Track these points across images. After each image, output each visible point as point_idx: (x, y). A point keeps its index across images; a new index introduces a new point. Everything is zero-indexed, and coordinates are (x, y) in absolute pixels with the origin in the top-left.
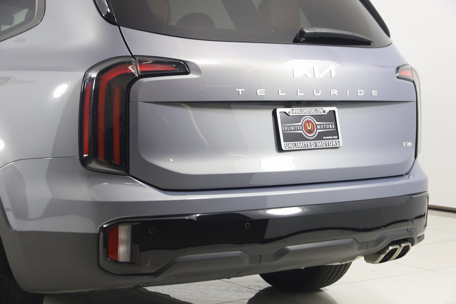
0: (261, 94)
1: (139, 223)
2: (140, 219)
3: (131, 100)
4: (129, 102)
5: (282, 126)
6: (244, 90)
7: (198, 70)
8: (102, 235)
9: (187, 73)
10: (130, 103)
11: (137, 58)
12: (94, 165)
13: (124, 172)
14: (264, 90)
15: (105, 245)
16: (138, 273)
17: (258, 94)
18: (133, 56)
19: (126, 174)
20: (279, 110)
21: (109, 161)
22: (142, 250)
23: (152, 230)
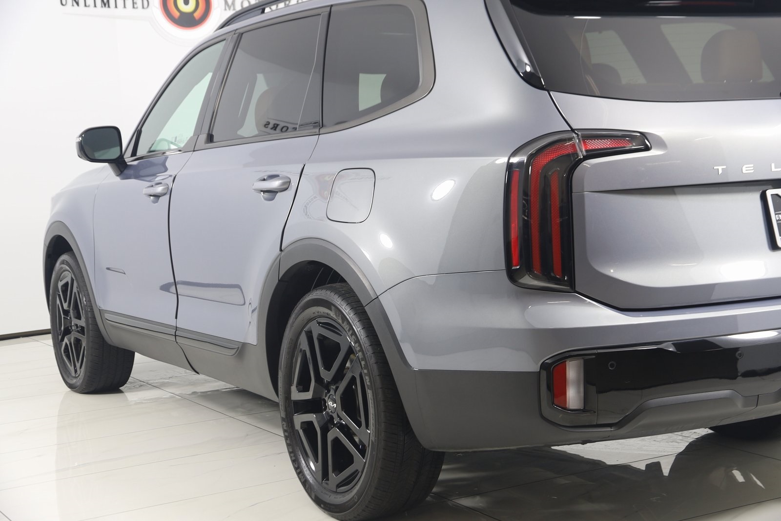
0: (748, 172)
1: (594, 357)
2: (595, 351)
3: (574, 190)
4: (571, 192)
5: (776, 214)
6: (725, 167)
7: (661, 143)
8: (544, 374)
9: (647, 149)
10: (573, 194)
11: (579, 133)
12: (528, 280)
13: (568, 288)
14: (752, 165)
15: (549, 388)
16: (595, 424)
17: (744, 171)
18: (573, 130)
19: (571, 291)
20: (770, 193)
21: (547, 273)
22: (600, 392)
23: (612, 366)
